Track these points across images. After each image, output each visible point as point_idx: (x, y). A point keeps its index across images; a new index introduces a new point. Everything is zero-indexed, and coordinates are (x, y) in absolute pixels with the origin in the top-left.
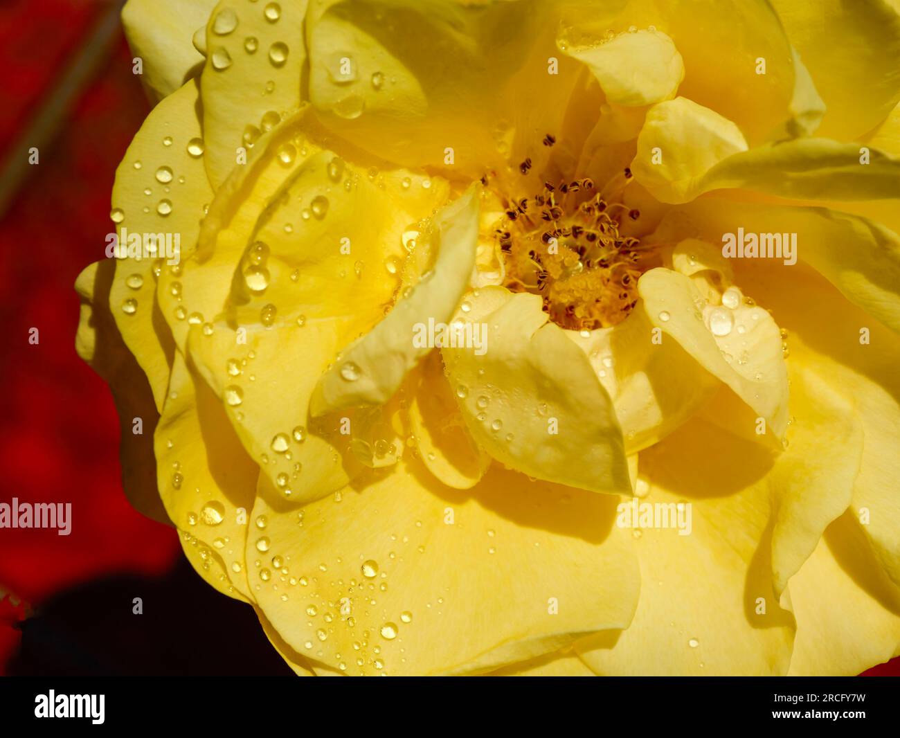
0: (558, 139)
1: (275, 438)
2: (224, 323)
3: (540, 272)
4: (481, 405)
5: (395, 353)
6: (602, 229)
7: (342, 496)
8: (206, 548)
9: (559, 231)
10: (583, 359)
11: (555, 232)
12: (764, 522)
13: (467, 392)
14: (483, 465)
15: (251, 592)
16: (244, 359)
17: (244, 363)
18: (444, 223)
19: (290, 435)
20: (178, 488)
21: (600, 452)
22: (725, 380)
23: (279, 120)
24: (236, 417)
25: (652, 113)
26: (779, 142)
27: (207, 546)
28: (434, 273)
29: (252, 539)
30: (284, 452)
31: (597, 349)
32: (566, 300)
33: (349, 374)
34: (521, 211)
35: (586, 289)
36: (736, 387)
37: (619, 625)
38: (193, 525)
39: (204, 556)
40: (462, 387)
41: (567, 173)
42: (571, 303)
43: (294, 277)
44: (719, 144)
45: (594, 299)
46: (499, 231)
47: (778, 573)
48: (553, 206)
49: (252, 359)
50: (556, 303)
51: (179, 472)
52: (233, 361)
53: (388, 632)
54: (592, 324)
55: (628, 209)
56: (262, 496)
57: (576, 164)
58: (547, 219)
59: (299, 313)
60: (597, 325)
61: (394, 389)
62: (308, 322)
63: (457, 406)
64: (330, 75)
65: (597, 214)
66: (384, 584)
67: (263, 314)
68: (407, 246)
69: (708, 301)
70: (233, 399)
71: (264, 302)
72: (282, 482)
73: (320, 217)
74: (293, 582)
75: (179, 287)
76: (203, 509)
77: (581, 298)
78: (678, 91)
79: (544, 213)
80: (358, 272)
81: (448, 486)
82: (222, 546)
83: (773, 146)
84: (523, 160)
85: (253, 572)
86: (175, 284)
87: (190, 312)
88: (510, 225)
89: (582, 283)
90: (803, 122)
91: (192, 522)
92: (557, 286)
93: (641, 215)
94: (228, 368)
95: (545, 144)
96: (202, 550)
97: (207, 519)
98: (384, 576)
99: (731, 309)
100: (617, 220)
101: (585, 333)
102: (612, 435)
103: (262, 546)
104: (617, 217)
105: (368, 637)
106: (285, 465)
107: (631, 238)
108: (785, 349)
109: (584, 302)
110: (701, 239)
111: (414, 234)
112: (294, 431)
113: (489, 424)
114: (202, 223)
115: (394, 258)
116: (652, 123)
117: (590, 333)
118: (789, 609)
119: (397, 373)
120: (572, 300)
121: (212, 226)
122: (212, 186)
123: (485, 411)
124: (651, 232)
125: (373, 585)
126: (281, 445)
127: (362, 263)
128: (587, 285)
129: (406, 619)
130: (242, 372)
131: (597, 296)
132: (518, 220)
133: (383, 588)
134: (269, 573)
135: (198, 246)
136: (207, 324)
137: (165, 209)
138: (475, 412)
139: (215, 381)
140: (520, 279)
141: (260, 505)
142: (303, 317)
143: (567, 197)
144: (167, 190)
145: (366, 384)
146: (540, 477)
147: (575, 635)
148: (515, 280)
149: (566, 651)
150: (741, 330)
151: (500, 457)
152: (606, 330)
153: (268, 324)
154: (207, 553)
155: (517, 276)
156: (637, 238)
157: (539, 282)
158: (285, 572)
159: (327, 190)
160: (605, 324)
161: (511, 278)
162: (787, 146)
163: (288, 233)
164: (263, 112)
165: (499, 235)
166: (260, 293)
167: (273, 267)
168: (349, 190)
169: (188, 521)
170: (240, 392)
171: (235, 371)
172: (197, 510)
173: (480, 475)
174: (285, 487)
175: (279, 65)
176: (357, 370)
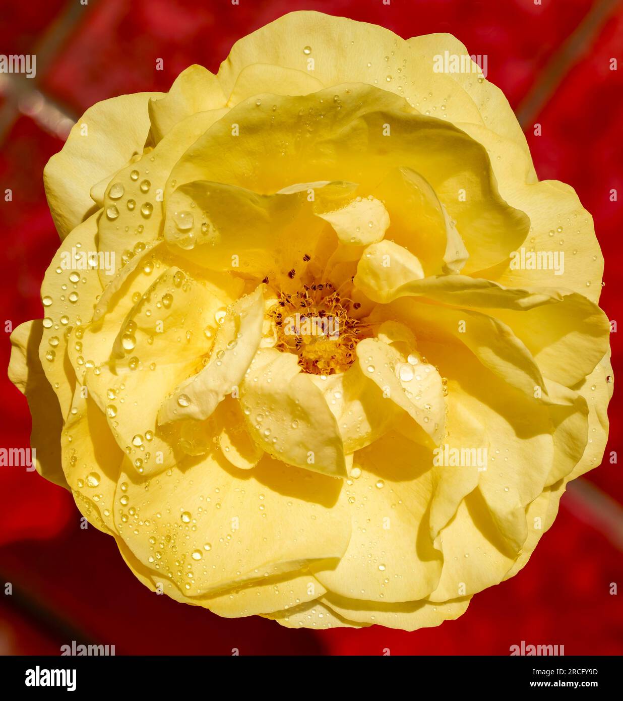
0: (313, 257)
1: (134, 438)
2: (107, 367)
3: (298, 339)
4: (259, 419)
5: (211, 391)
6: (337, 314)
7: (172, 471)
8: (89, 501)
9: (311, 314)
10: (320, 396)
11: (308, 314)
12: (429, 496)
13: (250, 411)
14: (259, 454)
15: (116, 528)
16: (117, 389)
17: (117, 392)
18: (243, 311)
19: (144, 436)
20: (74, 466)
21: (330, 451)
22: (405, 409)
23: (145, 248)
24: (112, 424)
25: (367, 251)
26: (439, 276)
27: (89, 499)
28: (237, 344)
29: (117, 496)
30: (139, 447)
31: (330, 388)
32: (312, 357)
33: (183, 402)
34: (288, 302)
35: (325, 351)
36: (412, 413)
37: (337, 555)
38: (81, 487)
39: (87, 506)
40: (247, 408)
41: (317, 277)
42: (316, 358)
43: (150, 341)
44: (406, 271)
45: (330, 357)
46: (275, 313)
47: (433, 527)
48: (307, 299)
49: (123, 389)
50: (307, 358)
51: (75, 455)
52: (111, 390)
53: (197, 556)
54: (329, 371)
55: (353, 302)
56: (125, 472)
57: (322, 272)
58: (304, 306)
59: (152, 362)
60: (332, 372)
61: (210, 413)
62: (157, 367)
63: (244, 419)
64: (177, 225)
65: (334, 304)
66: (195, 526)
67: (131, 363)
68: (219, 321)
69: (399, 360)
70: (111, 412)
71: (132, 355)
72: (138, 464)
73: (168, 307)
74: (141, 523)
75: (80, 345)
76: (87, 478)
77: (322, 356)
78: (385, 236)
79: (302, 303)
80: (188, 337)
81: (236, 468)
82: (99, 500)
83: (437, 278)
84: (290, 270)
85: (118, 516)
86: (77, 343)
87: (85, 360)
88: (281, 310)
89: (323, 347)
90: (452, 267)
91: (81, 485)
92: (308, 348)
93: (361, 306)
94: (108, 395)
95: (305, 260)
96: (86, 502)
97: (89, 484)
98: (194, 521)
99: (412, 365)
100: (346, 308)
101: (323, 377)
102: (336, 442)
103: (124, 502)
104: (346, 306)
105: (185, 558)
106: (140, 454)
107: (354, 320)
108: (445, 391)
109: (323, 358)
110: (396, 321)
111: (223, 314)
112: (146, 433)
113: (264, 431)
114: (95, 307)
115: (210, 328)
116: (367, 256)
117: (327, 377)
118: (440, 550)
119: (212, 404)
120: (316, 357)
121: (103, 310)
122: (101, 284)
123: (261, 423)
124: (367, 315)
125: (188, 526)
126: (138, 441)
127: (191, 332)
128: (326, 348)
129: (207, 548)
130: (116, 398)
131: (333, 355)
132: (286, 306)
133: (194, 529)
134: (127, 517)
135: (92, 321)
136: (96, 368)
137: (74, 298)
138: (255, 423)
139: (101, 403)
140: (285, 342)
141: (123, 477)
142: (154, 364)
143: (316, 293)
144: (75, 287)
145: (193, 409)
146: (293, 464)
147: (310, 561)
148: (282, 342)
149: (305, 571)
150: (419, 378)
151: (270, 451)
152: (339, 375)
153: (134, 369)
154: (89, 505)
155: (283, 339)
156: (358, 320)
157: (297, 345)
158: (136, 517)
159: (173, 291)
160: (337, 371)
161: (280, 341)
162: (442, 279)
163: (148, 316)
164: (135, 243)
165: (274, 315)
166: (130, 351)
167: (139, 335)
168: (185, 291)
169: (78, 484)
170: (114, 408)
171: (112, 396)
172: (83, 477)
173: (257, 462)
174: (140, 467)
175: (147, 217)
176: (188, 399)
